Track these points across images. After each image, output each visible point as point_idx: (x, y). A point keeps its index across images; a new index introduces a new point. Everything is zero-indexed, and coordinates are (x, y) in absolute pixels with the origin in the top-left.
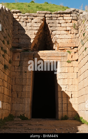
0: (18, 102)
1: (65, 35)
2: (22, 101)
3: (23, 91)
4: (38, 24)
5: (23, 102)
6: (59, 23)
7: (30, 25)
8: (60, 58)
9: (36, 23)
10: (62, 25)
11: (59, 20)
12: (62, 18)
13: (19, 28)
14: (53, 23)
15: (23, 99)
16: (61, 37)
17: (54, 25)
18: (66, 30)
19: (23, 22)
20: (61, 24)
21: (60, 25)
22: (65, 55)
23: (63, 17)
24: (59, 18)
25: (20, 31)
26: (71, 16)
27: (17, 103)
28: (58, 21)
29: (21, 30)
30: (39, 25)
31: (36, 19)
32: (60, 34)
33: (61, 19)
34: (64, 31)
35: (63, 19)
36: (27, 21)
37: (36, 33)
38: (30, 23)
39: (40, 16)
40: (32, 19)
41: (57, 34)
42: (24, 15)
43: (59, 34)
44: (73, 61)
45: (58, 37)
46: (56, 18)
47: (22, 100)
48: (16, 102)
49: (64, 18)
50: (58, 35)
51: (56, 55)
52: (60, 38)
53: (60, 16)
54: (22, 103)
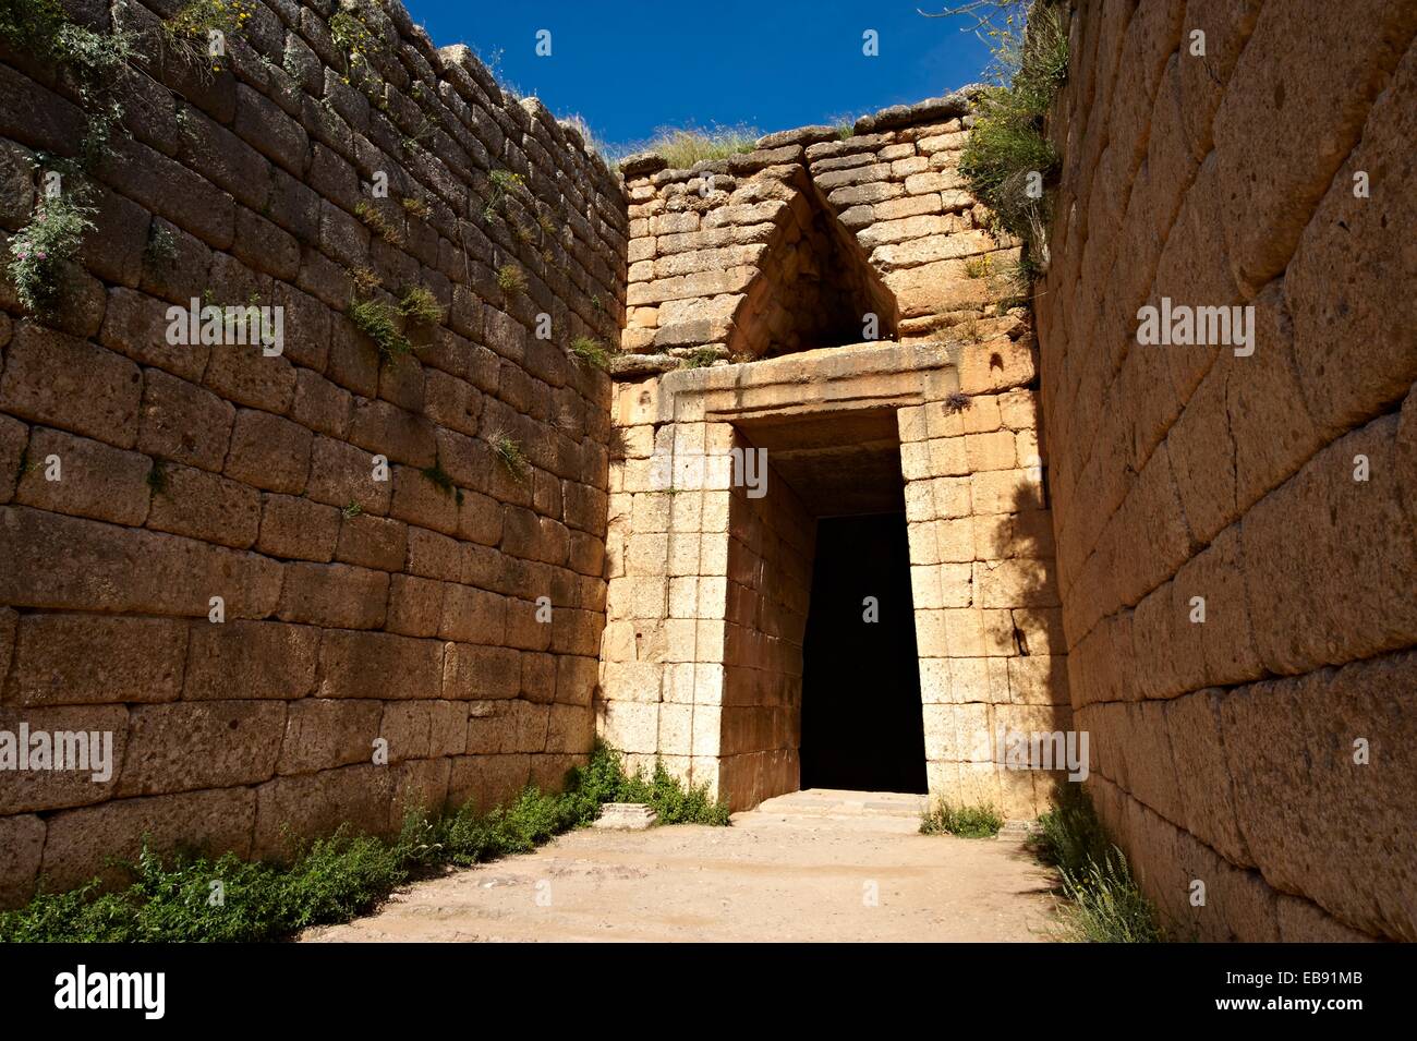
0: (644, 695)
1: (933, 240)
2: (667, 682)
3: (675, 613)
4: (764, 203)
5: (672, 688)
6: (891, 180)
7: (720, 221)
8: (907, 384)
9: (754, 200)
10: (912, 184)
11: (890, 161)
12: (908, 148)
13: (660, 245)
14: (853, 184)
15: (678, 670)
16: (905, 254)
17: (861, 192)
18: (942, 213)
19: (684, 210)
20: (902, 180)
21: (896, 189)
22: (942, 356)
23: (912, 140)
24: (892, 151)
25: (663, 259)
26: (963, 128)
27: (634, 700)
28: (882, 171)
29: (671, 254)
30: (772, 208)
31: (751, 186)
32: (905, 239)
33: (899, 153)
34: (924, 217)
35: (917, 154)
36: (703, 204)
37: (754, 257)
38: (717, 210)
39: (774, 159)
40: (731, 188)
41: (884, 239)
42: (685, 172)
43: (897, 236)
44: (1006, 390)
45: (889, 260)
46: (870, 157)
47: (672, 674)
48: (627, 694)
49: (924, 144)
50: (889, 247)
51: (881, 365)
52: (906, 260)
53: (896, 141)
54: (667, 698)
